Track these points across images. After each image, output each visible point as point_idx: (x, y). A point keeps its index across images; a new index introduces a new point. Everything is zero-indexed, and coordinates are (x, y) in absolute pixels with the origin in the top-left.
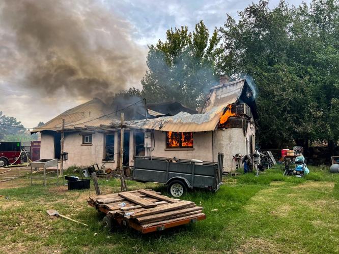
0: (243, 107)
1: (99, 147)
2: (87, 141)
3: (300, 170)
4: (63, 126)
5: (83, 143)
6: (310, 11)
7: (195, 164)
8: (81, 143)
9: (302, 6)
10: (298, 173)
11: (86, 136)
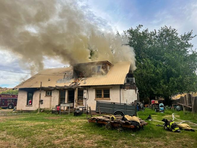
0: (133, 79)
1: (56, 98)
2: (48, 94)
3: (162, 110)
4: (41, 85)
5: (46, 95)
6: (157, 34)
7: (127, 105)
8: (45, 95)
9: (154, 31)
10: (162, 111)
11: (49, 91)
